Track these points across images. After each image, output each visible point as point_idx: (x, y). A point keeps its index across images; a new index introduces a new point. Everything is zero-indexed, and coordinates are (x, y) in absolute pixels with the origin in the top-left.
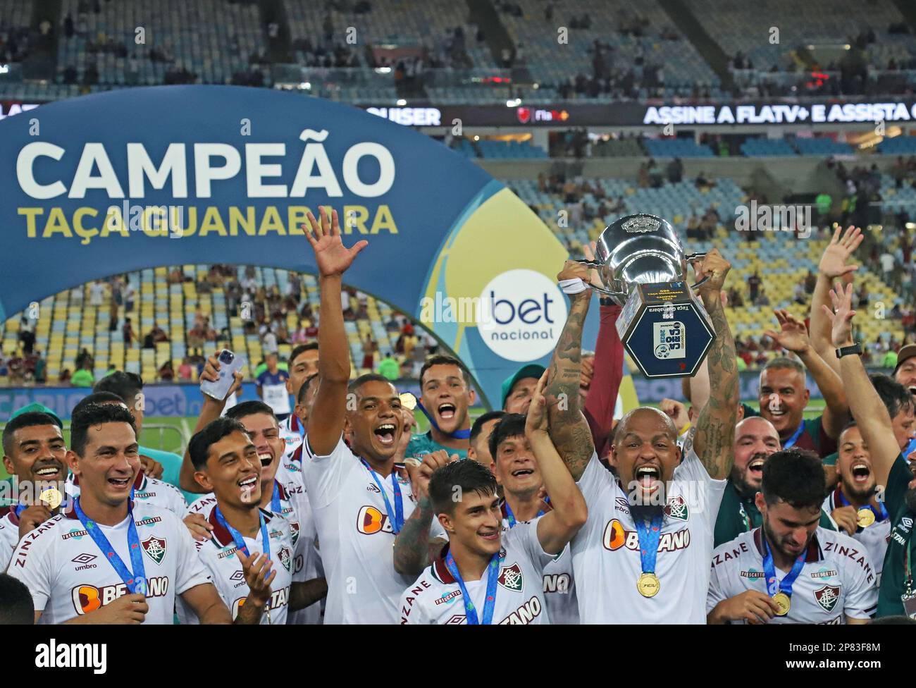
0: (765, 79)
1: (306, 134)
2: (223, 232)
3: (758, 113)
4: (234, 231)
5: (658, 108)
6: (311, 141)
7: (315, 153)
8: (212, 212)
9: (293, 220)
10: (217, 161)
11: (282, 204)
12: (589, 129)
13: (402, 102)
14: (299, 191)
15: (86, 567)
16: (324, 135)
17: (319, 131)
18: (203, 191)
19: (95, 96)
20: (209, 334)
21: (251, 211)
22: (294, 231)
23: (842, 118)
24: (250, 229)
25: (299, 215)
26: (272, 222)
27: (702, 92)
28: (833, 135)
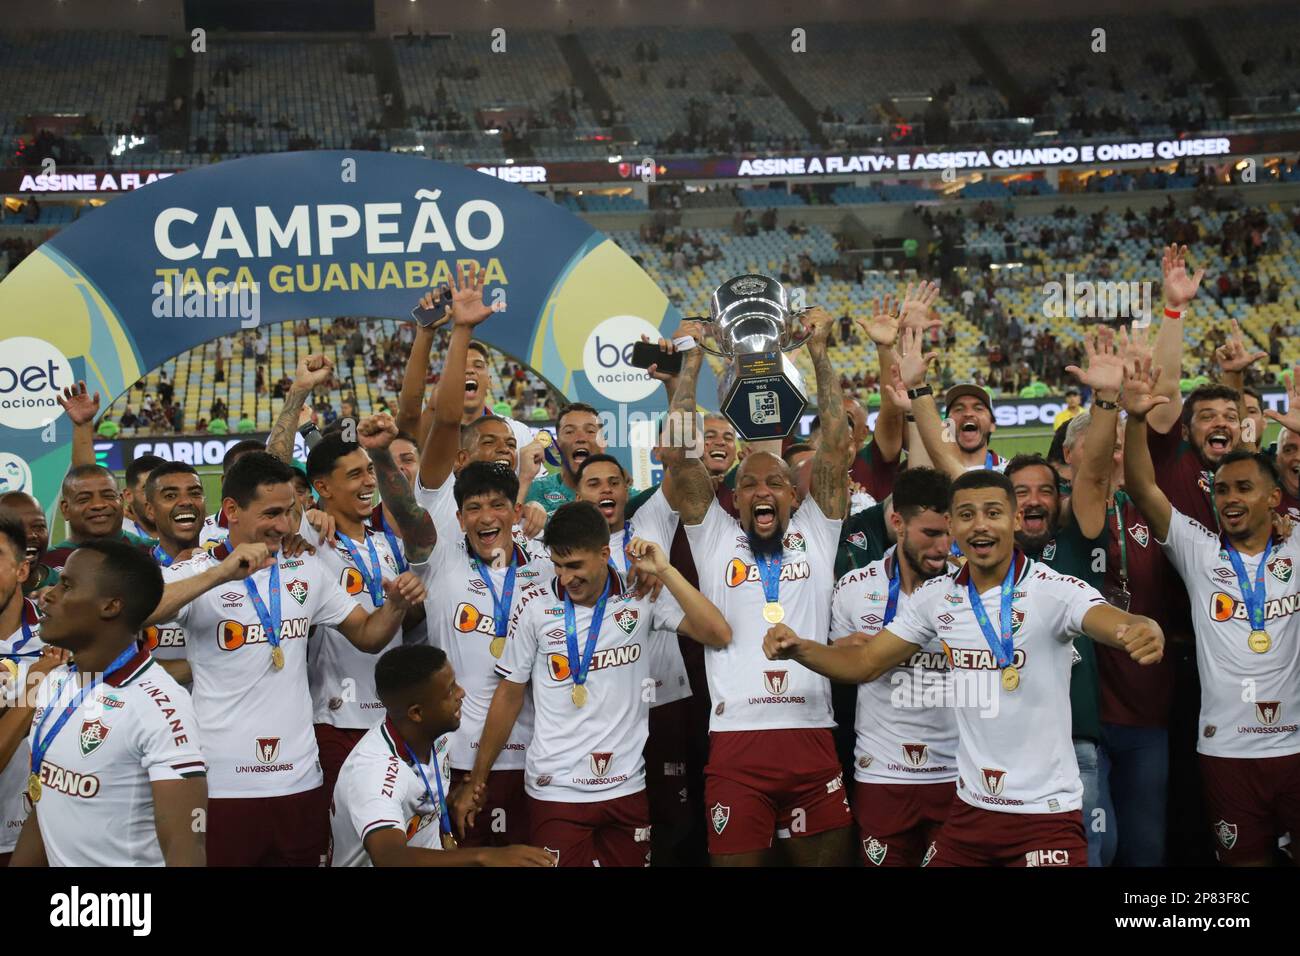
0: (852, 131)
1: (421, 194)
2: (345, 287)
3: (846, 163)
4: (355, 286)
5: (751, 161)
6: (425, 200)
7: (429, 211)
8: (335, 268)
9: (410, 274)
10: (339, 221)
11: (399, 260)
12: (686, 182)
13: (510, 161)
14: (415, 246)
15: (233, 605)
16: (437, 194)
17: (433, 190)
18: (326, 249)
19: (225, 165)
20: (335, 383)
21: (371, 266)
22: (411, 284)
23: (926, 166)
24: (370, 284)
25: (416, 269)
26: (390, 276)
27: (793, 144)
28: (919, 182)
